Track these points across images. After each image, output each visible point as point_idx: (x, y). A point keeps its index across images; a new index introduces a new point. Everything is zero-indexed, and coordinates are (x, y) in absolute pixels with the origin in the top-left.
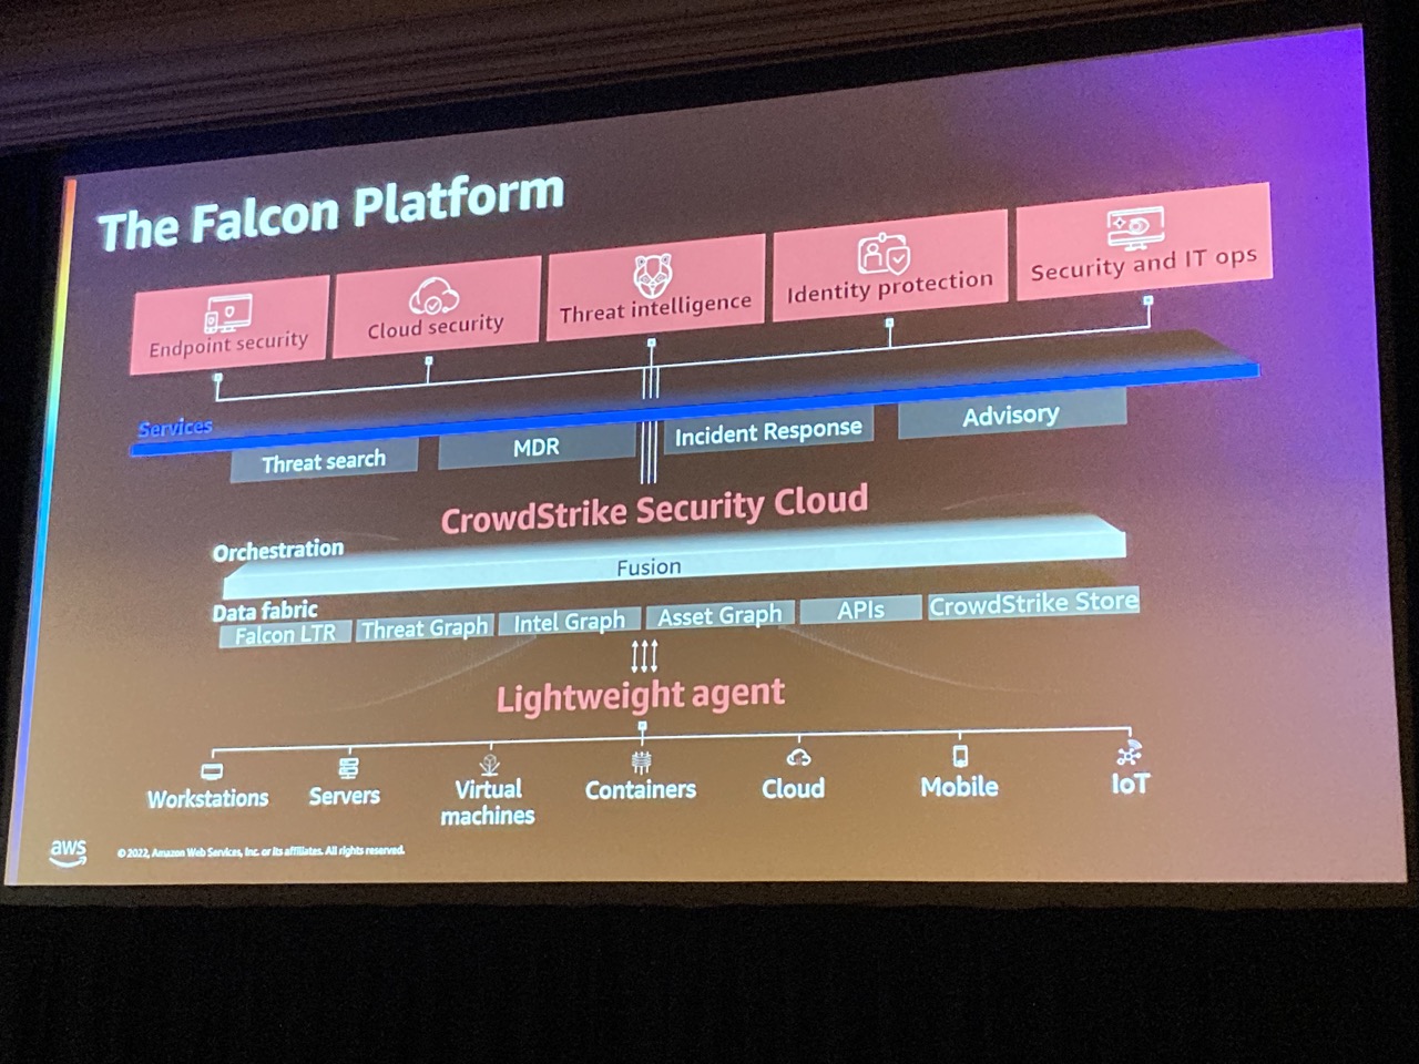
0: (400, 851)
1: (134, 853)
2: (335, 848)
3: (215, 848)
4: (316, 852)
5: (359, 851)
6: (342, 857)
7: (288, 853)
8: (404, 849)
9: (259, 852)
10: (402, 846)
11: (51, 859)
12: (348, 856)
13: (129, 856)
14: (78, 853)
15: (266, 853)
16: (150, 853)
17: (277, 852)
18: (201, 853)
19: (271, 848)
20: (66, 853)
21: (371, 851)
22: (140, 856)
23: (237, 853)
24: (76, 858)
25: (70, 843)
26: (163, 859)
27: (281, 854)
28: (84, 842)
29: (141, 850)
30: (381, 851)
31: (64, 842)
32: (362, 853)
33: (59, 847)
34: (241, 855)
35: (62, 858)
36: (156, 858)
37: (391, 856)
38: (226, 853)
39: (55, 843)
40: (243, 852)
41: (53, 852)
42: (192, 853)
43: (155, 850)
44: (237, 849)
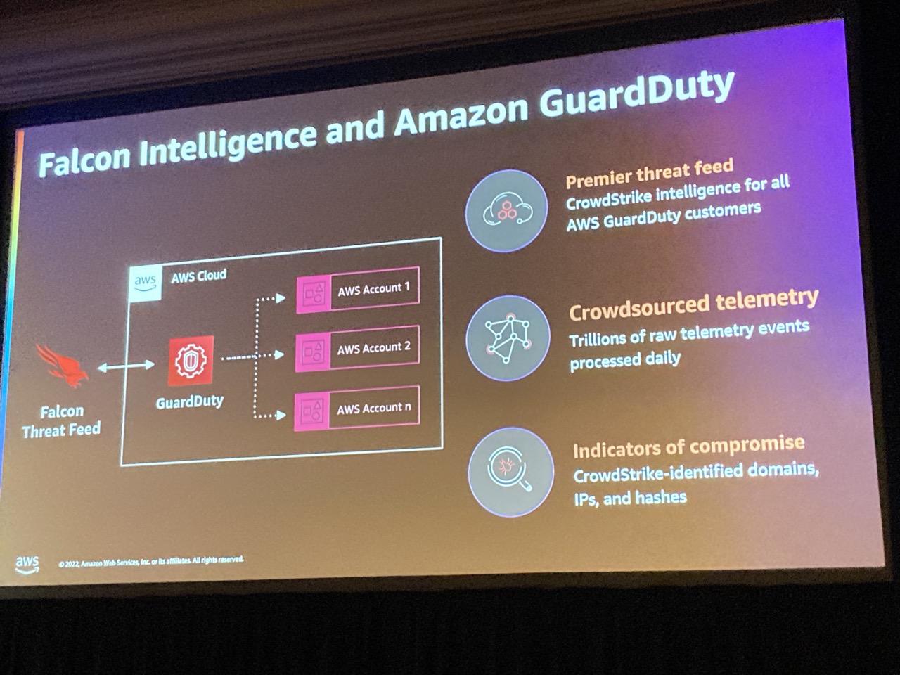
0: (240, 559)
1: (69, 564)
2: (199, 558)
3: (122, 560)
4: (188, 561)
5: (214, 560)
6: (204, 564)
7: (169, 562)
8: (243, 558)
9: (150, 562)
10: (241, 557)
11: (17, 569)
12: (207, 563)
13: (66, 566)
14: (34, 565)
15: (154, 562)
16: (80, 564)
17: (162, 562)
18: (113, 563)
19: (158, 559)
20: (25, 565)
21: (222, 560)
22: (73, 566)
23: (136, 563)
24: (31, 568)
25: (28, 558)
26: (88, 568)
27: (164, 563)
28: (37, 558)
29: (74, 562)
30: (228, 560)
31: (24, 558)
32: (216, 561)
33: (21, 561)
34: (138, 564)
35: (22, 568)
36: (84, 568)
37: (235, 563)
38: (130, 563)
39: (18, 558)
40: (140, 562)
41: (17, 564)
42: (107, 563)
43: (83, 562)
44: (135, 560)
